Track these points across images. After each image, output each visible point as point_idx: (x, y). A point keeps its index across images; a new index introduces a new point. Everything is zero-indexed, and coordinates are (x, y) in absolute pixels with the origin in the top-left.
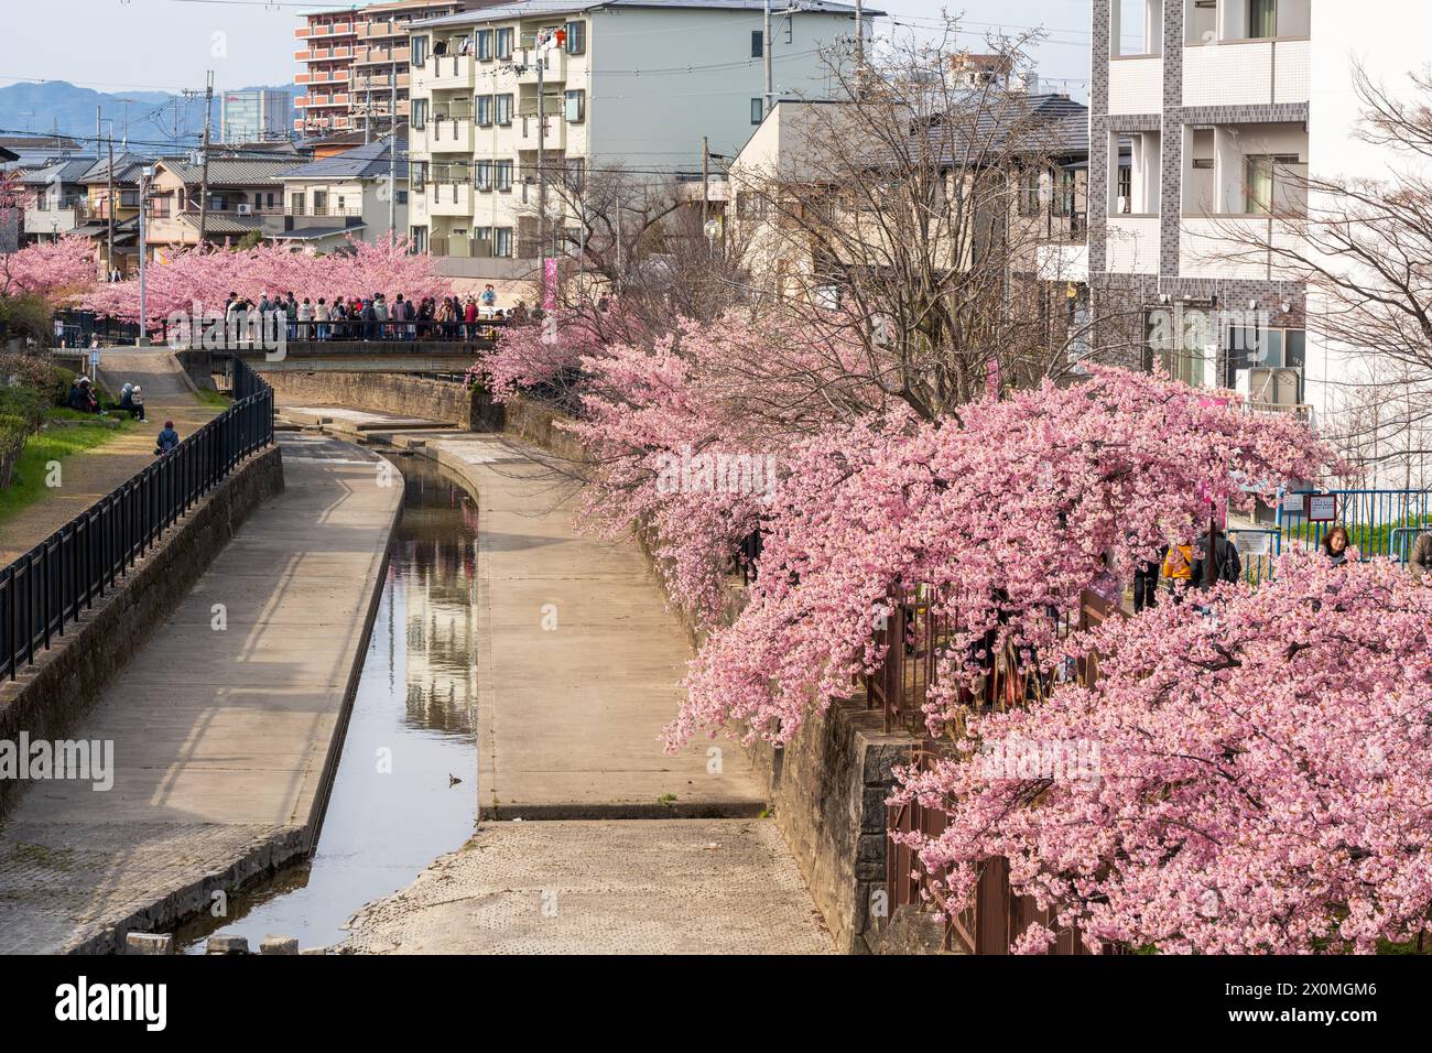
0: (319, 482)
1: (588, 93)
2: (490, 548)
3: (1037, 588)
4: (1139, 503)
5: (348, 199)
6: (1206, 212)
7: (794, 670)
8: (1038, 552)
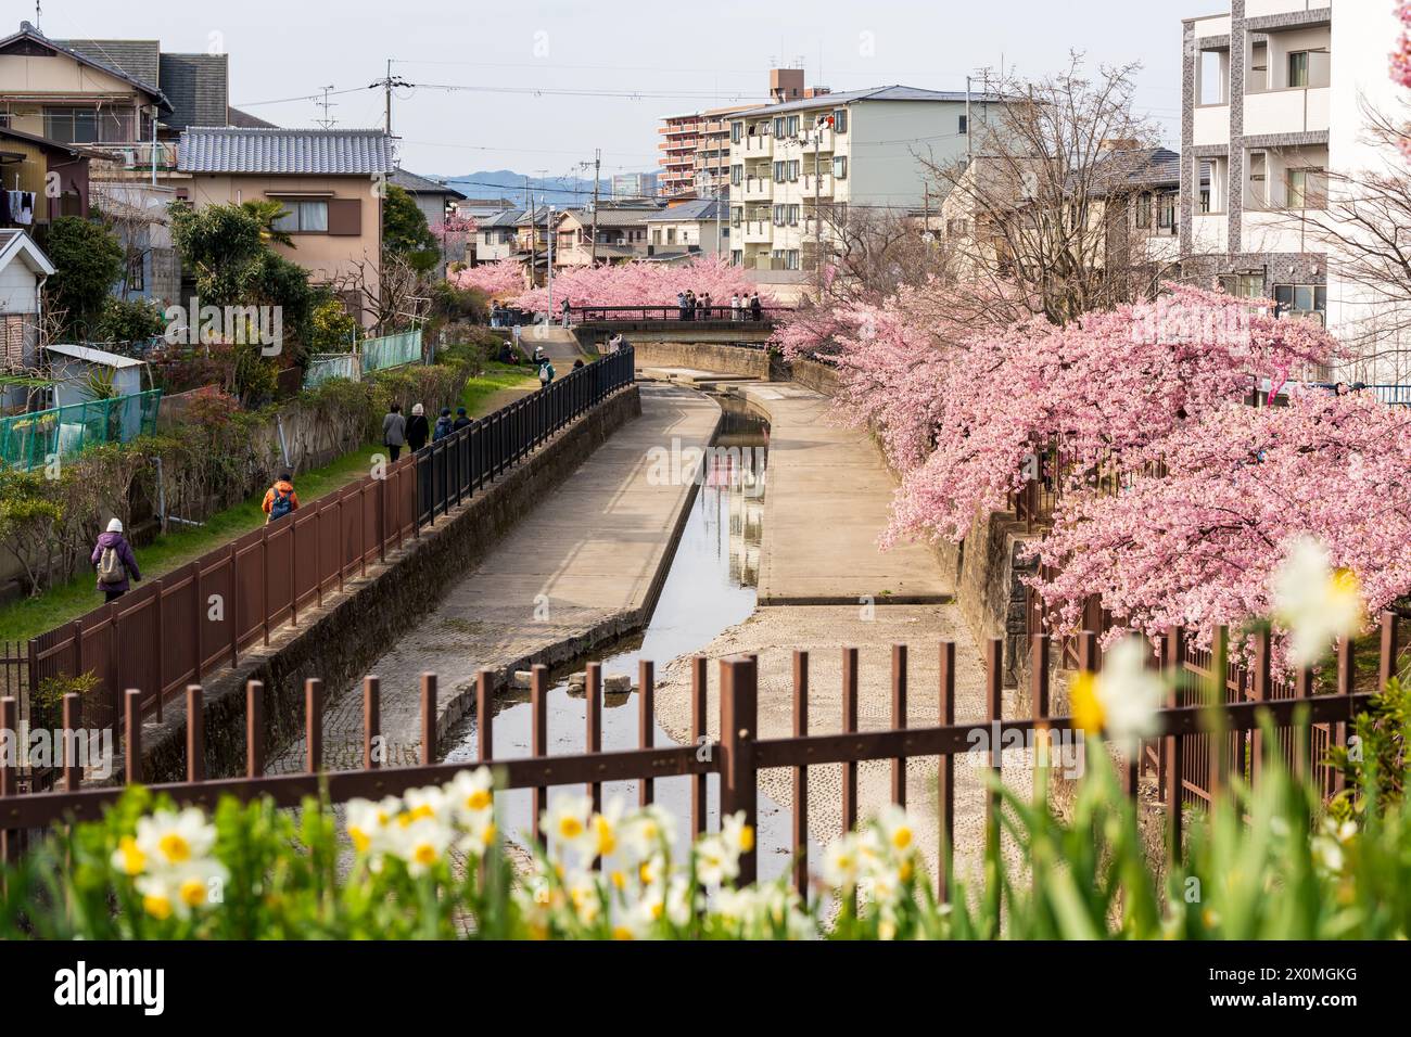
0: (665, 410)
1: (849, 160)
2: (776, 448)
3: (1132, 434)
4: (1202, 376)
5: (691, 234)
6: (1259, 206)
7: (965, 492)
8: (1133, 409)
